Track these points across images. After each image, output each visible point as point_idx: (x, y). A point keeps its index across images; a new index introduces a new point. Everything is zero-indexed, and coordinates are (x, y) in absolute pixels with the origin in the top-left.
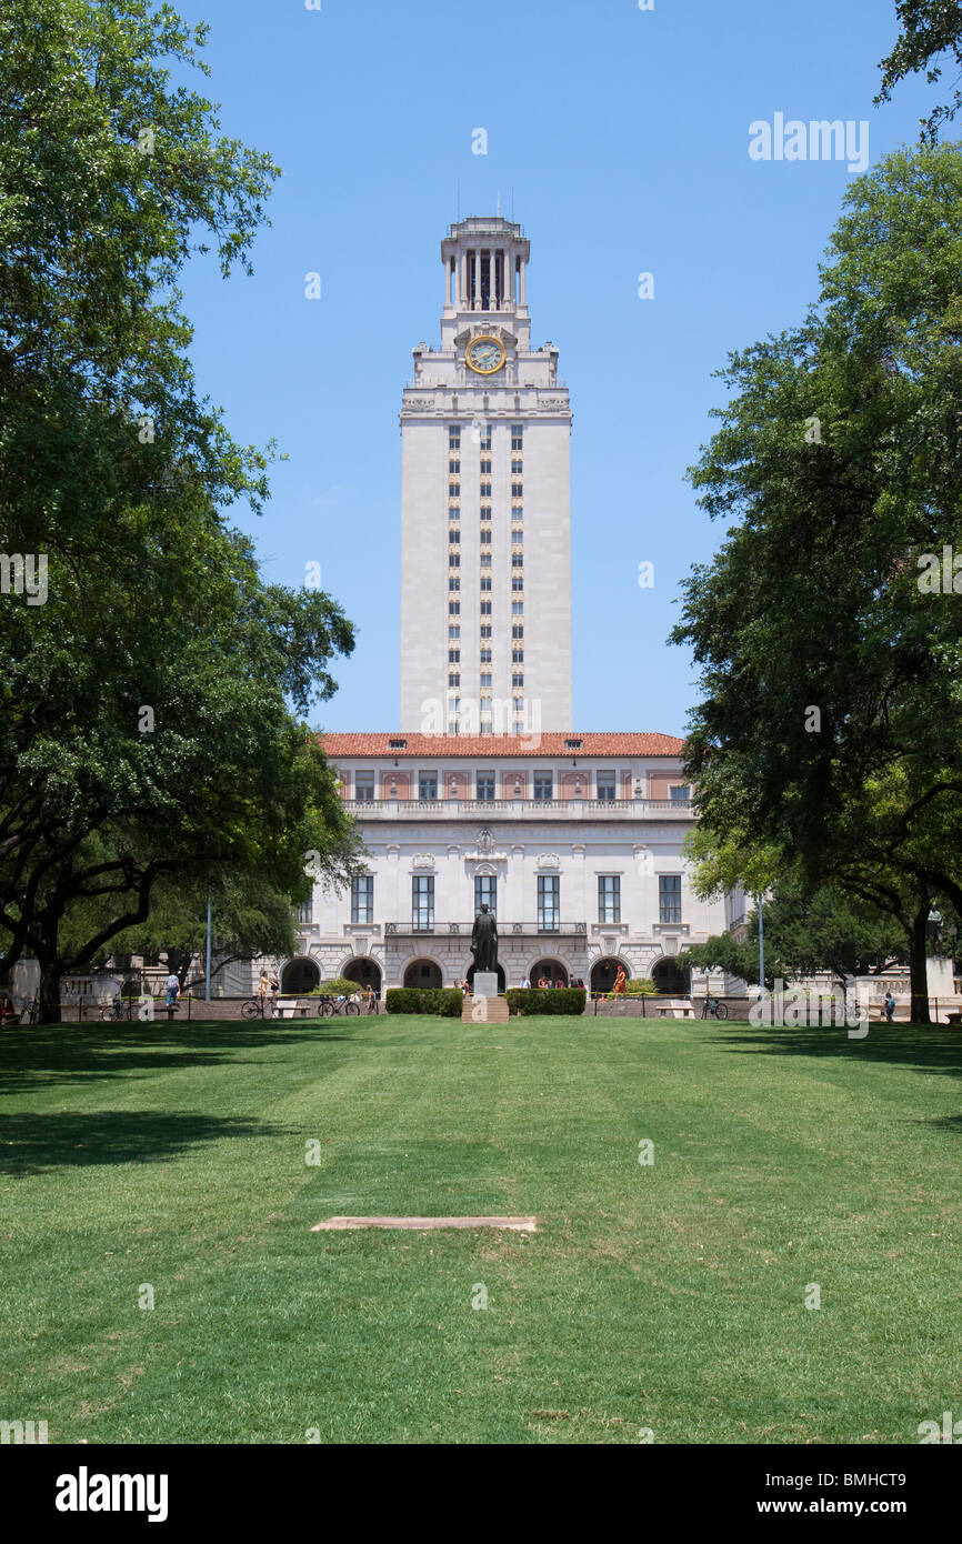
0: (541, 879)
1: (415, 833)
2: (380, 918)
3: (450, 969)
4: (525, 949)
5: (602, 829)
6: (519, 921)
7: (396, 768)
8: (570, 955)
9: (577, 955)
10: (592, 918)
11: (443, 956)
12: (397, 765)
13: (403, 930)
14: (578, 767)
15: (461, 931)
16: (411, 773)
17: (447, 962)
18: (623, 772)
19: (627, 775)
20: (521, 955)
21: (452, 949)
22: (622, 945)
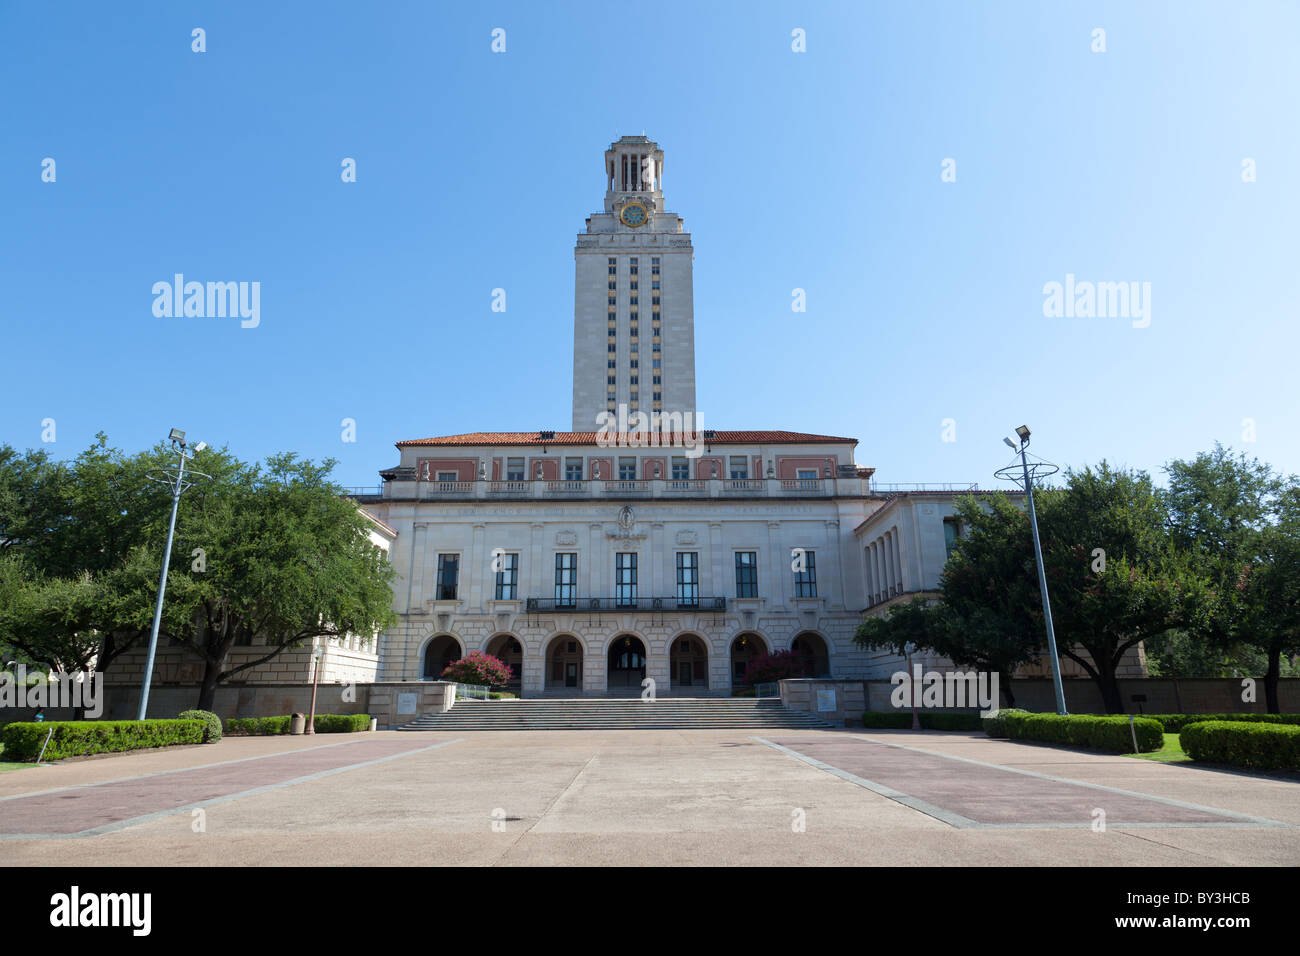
0: (680, 556)
1: (560, 512)
2: (523, 593)
3: (591, 645)
4: (666, 624)
5: (738, 507)
6: (659, 596)
7: (546, 455)
8: (709, 630)
9: (717, 630)
10: (731, 592)
11: (584, 631)
12: (545, 452)
13: (545, 606)
14: (712, 454)
15: (601, 605)
16: (559, 459)
17: (588, 638)
18: (754, 457)
19: (757, 461)
20: (661, 630)
21: (593, 624)
22: (760, 619)
